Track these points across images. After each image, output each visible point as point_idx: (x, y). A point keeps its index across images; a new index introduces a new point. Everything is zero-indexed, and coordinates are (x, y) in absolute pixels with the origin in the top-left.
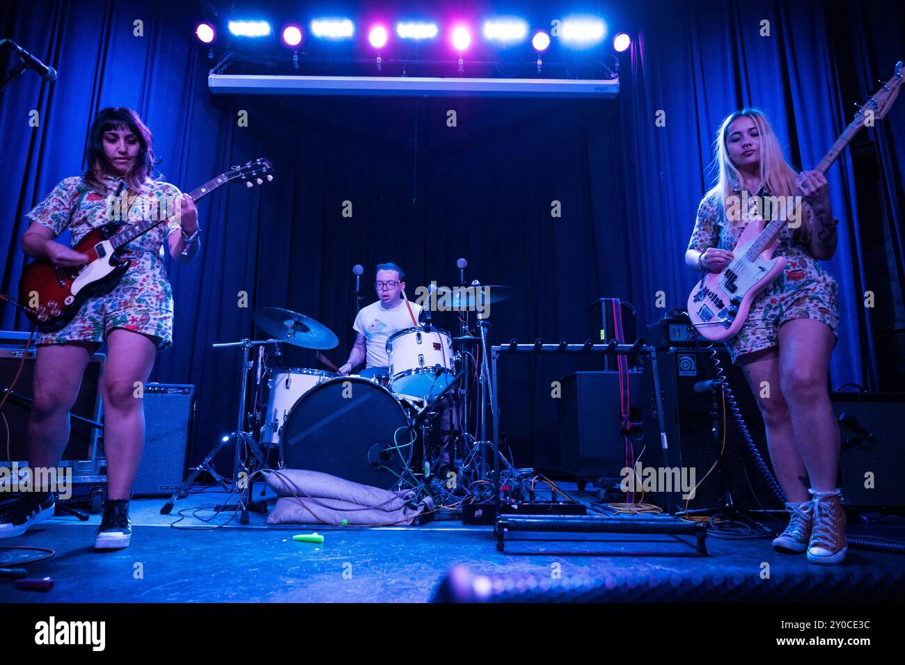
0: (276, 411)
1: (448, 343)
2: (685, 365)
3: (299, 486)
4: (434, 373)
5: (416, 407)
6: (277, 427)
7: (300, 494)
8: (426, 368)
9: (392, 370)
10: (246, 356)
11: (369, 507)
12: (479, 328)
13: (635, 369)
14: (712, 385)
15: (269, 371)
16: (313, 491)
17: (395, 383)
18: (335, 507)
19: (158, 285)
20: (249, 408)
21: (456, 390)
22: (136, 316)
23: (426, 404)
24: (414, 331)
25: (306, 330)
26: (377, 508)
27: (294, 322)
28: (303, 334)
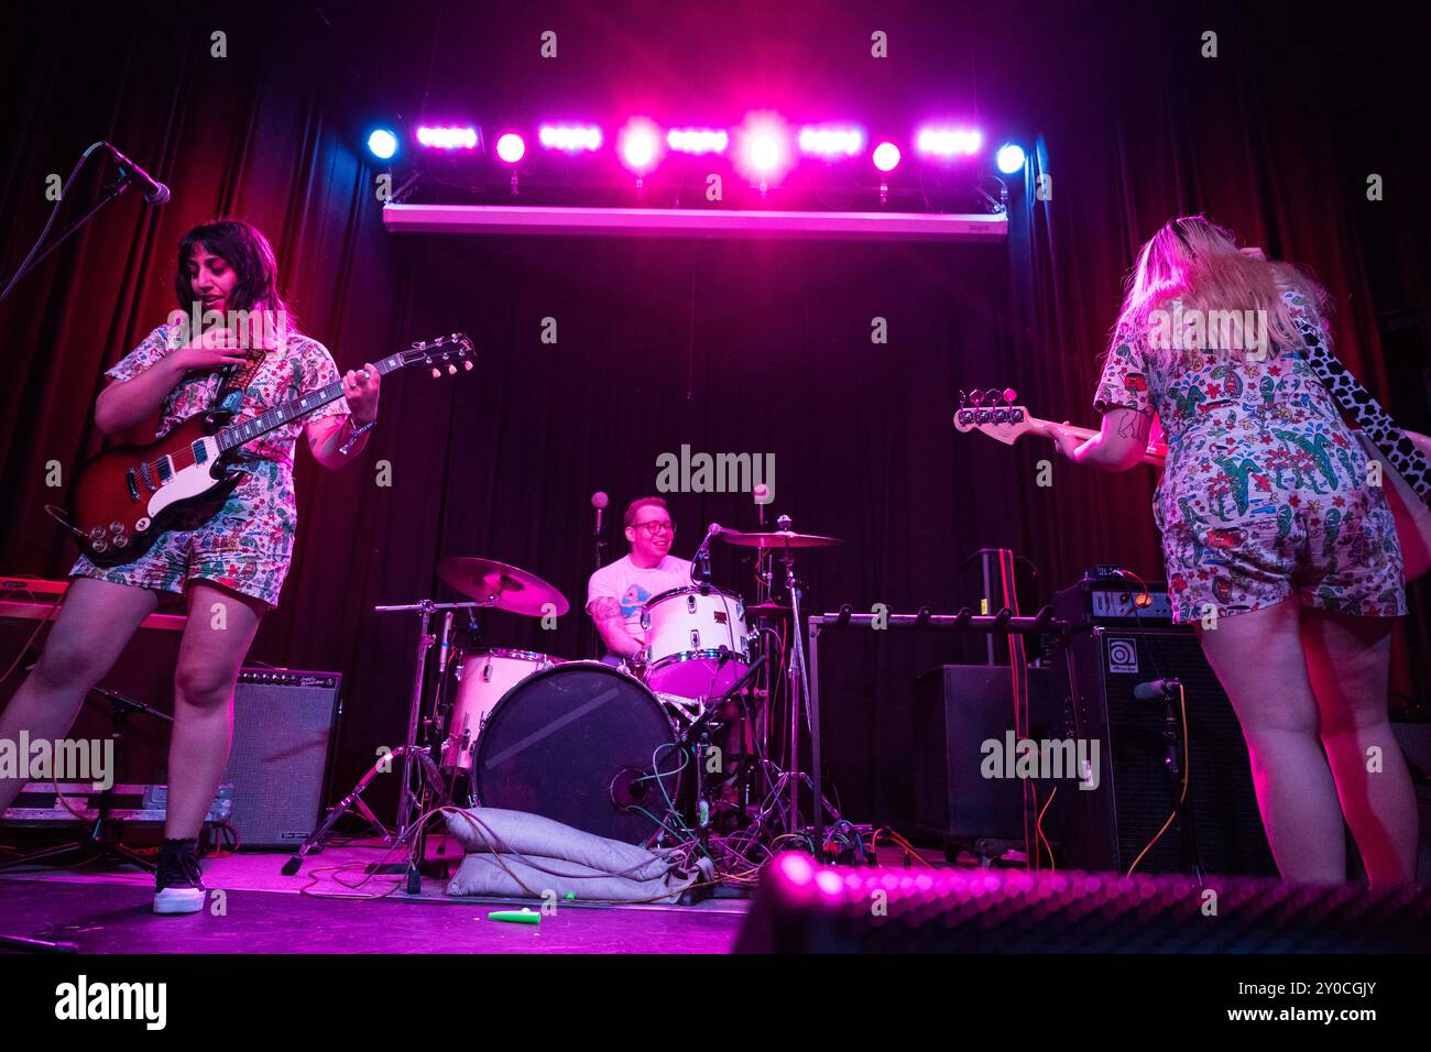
0: (467, 716)
1: (738, 613)
2: (1120, 655)
3: (499, 835)
4: (717, 660)
5: (687, 714)
6: (467, 742)
7: (501, 849)
8: (702, 651)
9: (649, 656)
10: (425, 627)
11: (610, 873)
12: (789, 592)
13: (1038, 664)
14: (1163, 687)
15: (459, 652)
16: (522, 845)
17: (654, 676)
18: (557, 870)
19: (276, 516)
20: (426, 710)
21: (751, 689)
22: (237, 565)
23: (703, 709)
25: (518, 587)
26: (624, 875)
27: (499, 577)
28: (515, 593)
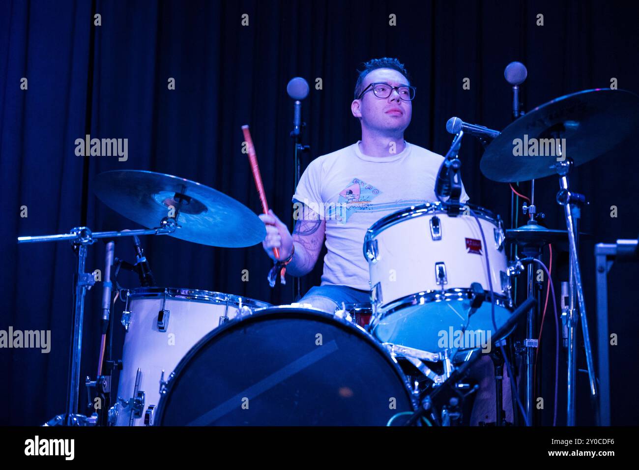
0: (139, 374)
1: (497, 240)
4: (468, 302)
5: (428, 372)
6: (142, 408)
8: (451, 291)
9: (377, 295)
10: (82, 263)
12: (563, 209)
15: (124, 293)
17: (384, 323)
20: (89, 368)
23: (448, 366)
24: (425, 214)
25: (198, 208)
27: (173, 195)
28: (194, 217)
